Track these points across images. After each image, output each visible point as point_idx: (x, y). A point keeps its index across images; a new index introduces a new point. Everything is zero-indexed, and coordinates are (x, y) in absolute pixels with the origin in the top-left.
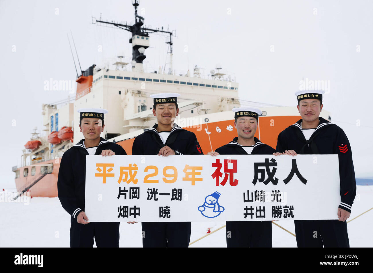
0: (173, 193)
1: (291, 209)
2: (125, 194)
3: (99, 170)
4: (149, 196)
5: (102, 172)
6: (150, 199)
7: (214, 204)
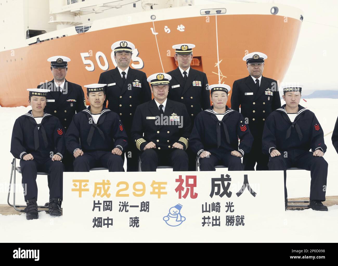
0: (142, 205)
1: (242, 218)
2: (99, 207)
3: (75, 185)
4: (120, 208)
5: (78, 187)
6: (122, 211)
7: (177, 215)
